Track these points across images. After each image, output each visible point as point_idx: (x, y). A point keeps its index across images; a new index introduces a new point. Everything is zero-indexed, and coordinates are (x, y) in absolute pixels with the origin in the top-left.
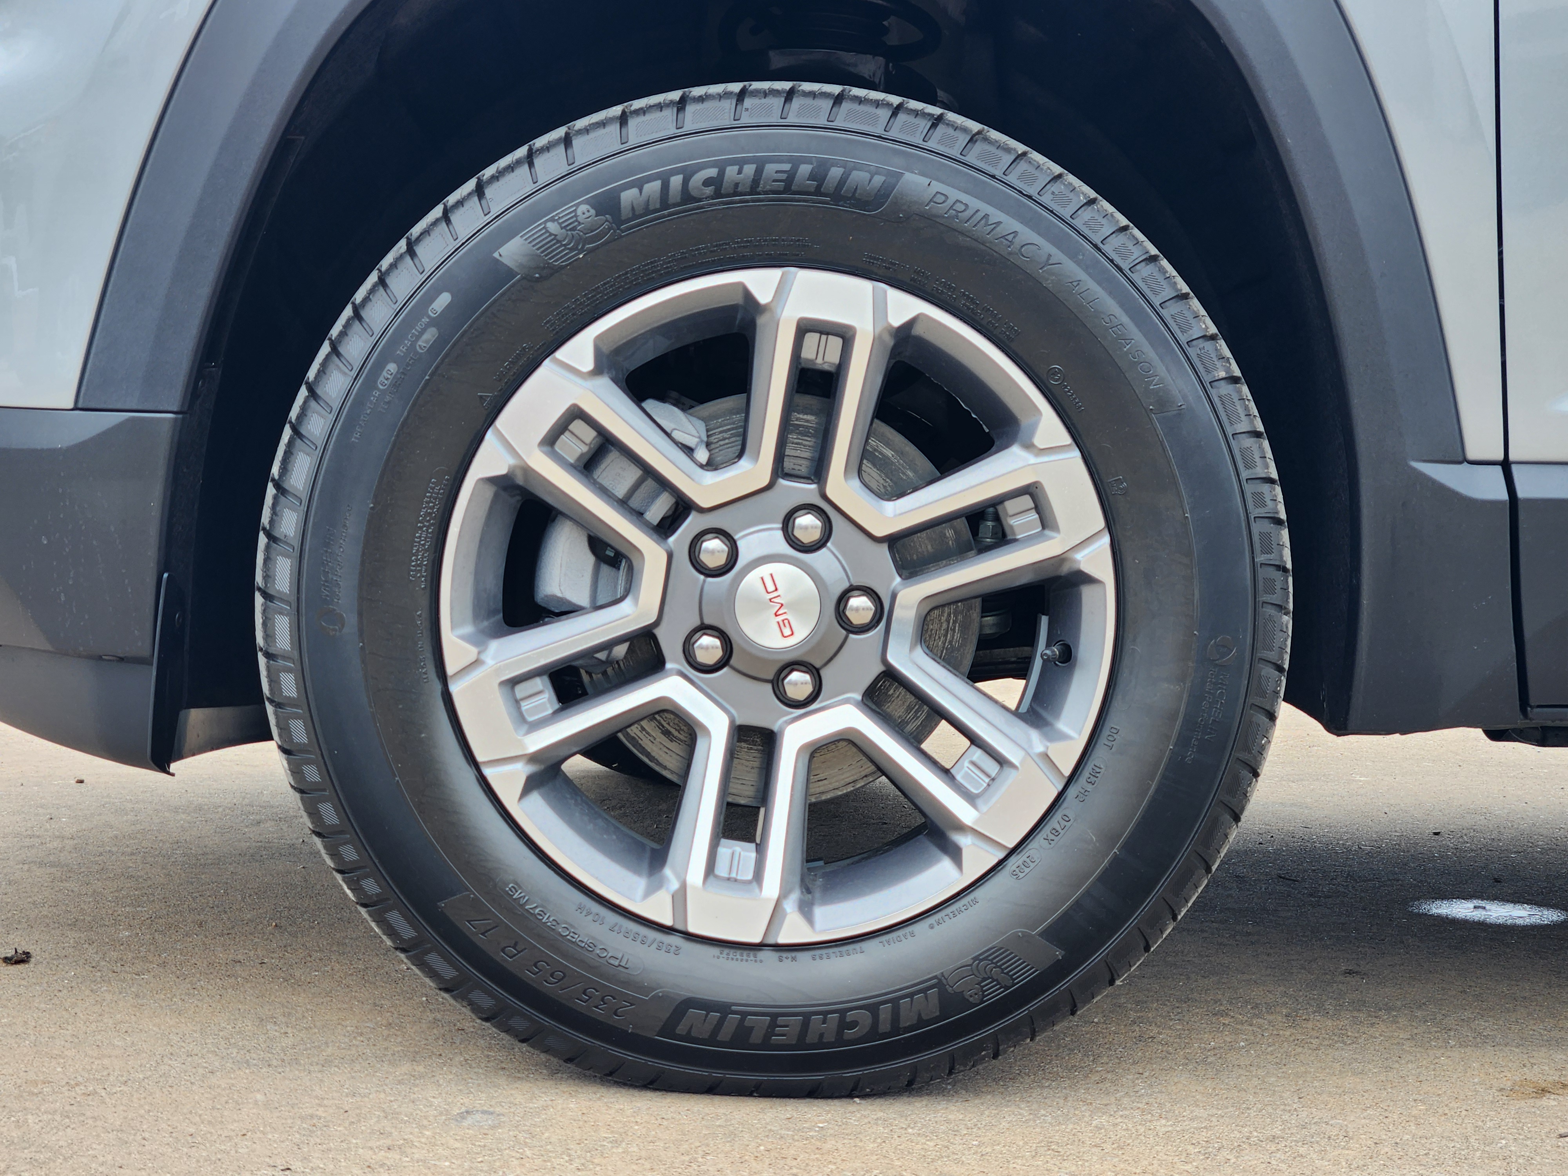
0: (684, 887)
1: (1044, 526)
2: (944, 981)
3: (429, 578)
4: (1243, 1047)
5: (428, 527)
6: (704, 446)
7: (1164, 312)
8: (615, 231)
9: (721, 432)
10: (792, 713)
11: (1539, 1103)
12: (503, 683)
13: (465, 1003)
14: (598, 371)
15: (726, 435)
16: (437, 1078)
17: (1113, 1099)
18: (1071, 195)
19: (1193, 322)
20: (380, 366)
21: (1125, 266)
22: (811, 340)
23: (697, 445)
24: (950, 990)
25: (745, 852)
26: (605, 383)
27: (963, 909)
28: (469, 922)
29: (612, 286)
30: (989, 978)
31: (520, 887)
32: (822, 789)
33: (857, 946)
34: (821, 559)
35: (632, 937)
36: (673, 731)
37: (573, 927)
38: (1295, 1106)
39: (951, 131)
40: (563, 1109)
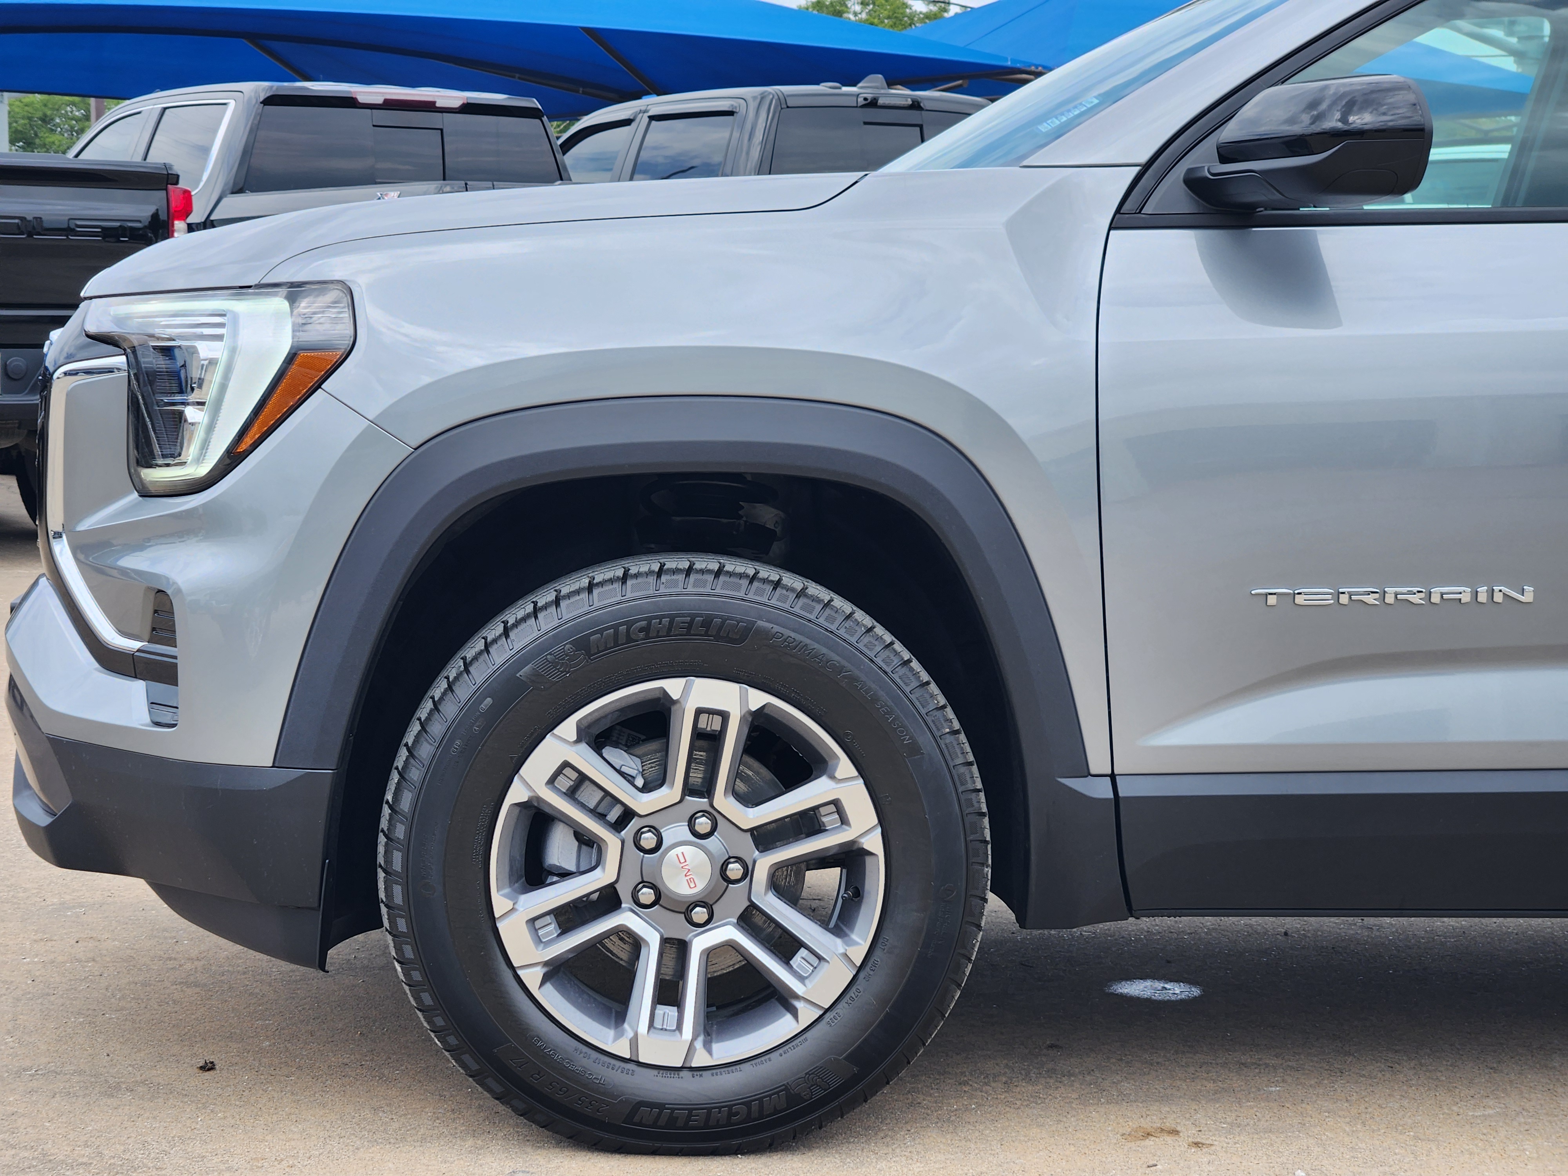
0: (636, 1035)
1: (842, 824)
2: (789, 1088)
3: (483, 861)
4: (974, 1109)
5: (482, 833)
6: (641, 774)
7: (912, 697)
8: (587, 661)
9: (650, 764)
10: (697, 930)
11: (1143, 1143)
12: (527, 922)
13: (508, 1106)
14: (578, 741)
15: (653, 765)
16: (490, 1149)
17: (890, 1150)
18: (857, 628)
19: (930, 700)
20: (451, 740)
21: (888, 670)
22: (703, 718)
23: (636, 775)
24: (792, 1092)
25: (671, 1012)
26: (584, 747)
27: (799, 1044)
28: (511, 1060)
29: (586, 691)
30: (815, 1085)
31: (541, 1040)
32: (714, 969)
33: (738, 1067)
34: (712, 843)
35: (606, 1066)
36: (626, 938)
37: (572, 1061)
38: (998, 1151)
39: (784, 592)
40: (568, 1168)
